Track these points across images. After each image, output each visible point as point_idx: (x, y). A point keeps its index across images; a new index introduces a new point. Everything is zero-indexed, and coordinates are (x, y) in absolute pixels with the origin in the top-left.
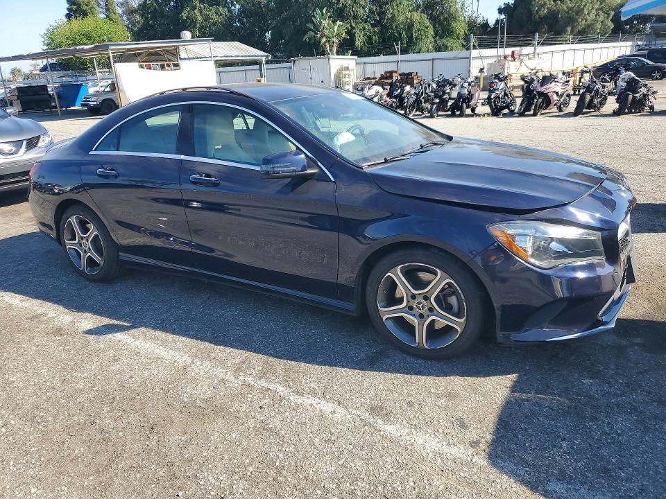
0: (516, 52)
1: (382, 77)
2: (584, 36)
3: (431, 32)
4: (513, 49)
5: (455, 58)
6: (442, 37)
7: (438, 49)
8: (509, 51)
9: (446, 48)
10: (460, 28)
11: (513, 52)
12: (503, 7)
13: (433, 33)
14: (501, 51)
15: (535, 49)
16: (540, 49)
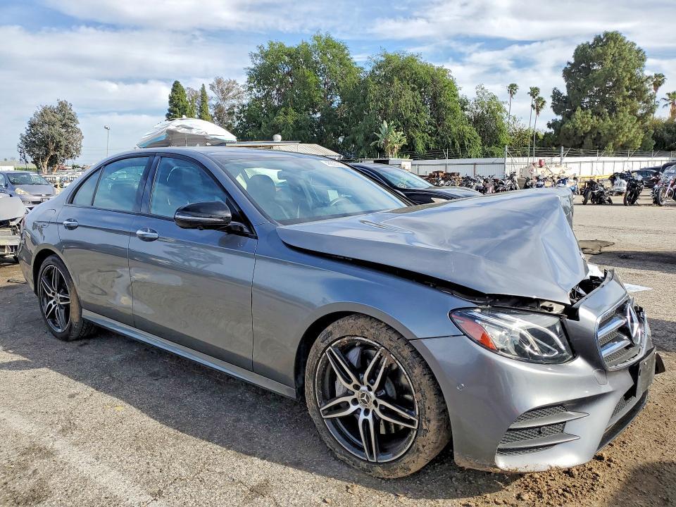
0: (543, 161)
1: (431, 176)
2: (623, 150)
3: (479, 141)
4: (541, 158)
5: (493, 163)
6: (490, 145)
7: (486, 155)
8: (537, 160)
9: (492, 155)
10: (505, 139)
11: (540, 161)
12: (551, 122)
13: (480, 143)
14: (531, 160)
15: (561, 159)
16: (567, 159)
